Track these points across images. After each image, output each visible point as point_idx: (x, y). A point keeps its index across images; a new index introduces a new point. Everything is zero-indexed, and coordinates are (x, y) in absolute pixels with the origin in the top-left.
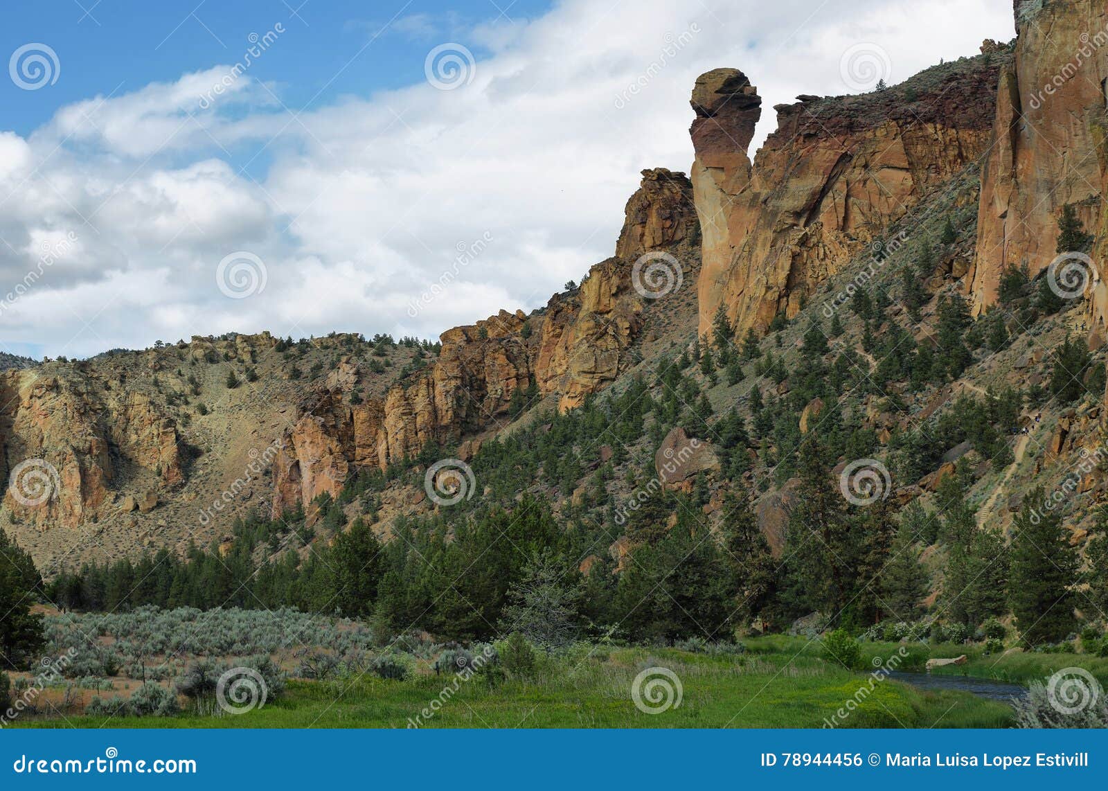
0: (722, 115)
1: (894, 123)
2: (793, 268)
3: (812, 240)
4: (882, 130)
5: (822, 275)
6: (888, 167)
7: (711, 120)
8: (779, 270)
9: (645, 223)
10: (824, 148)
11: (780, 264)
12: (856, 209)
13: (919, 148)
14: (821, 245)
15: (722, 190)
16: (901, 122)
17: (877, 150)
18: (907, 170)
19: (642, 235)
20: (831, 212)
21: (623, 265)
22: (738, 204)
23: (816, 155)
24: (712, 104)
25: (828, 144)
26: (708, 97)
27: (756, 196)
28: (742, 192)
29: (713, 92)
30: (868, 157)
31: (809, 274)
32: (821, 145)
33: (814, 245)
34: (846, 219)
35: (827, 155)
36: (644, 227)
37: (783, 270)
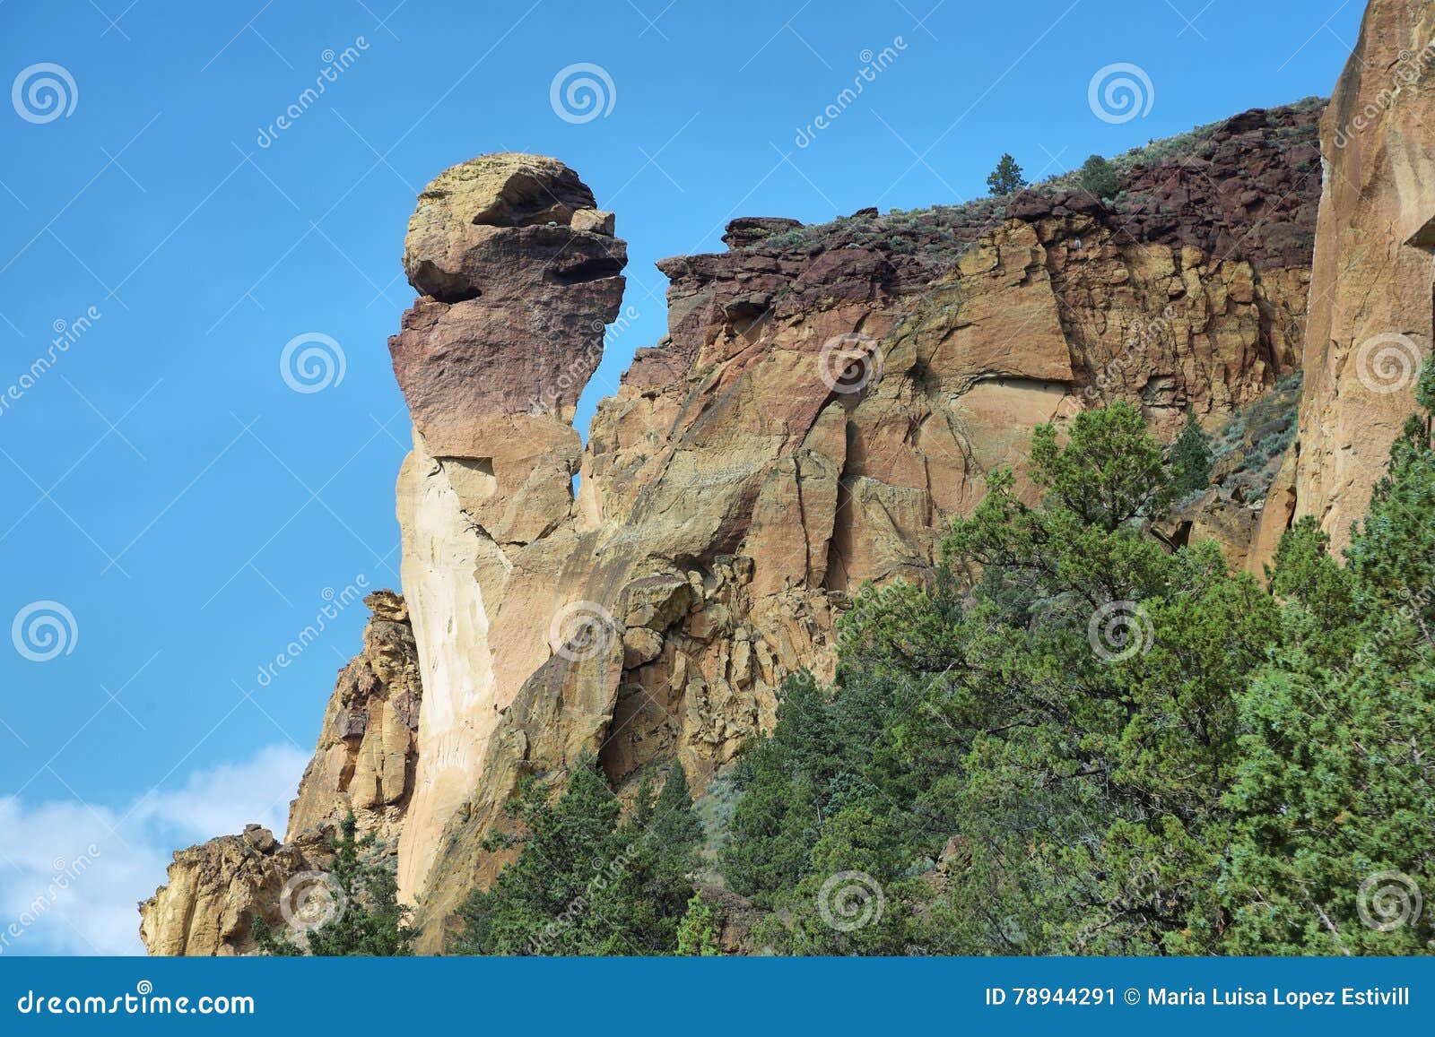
0: (495, 292)
1: (1026, 230)
2: (624, 702)
3: (712, 615)
4: (983, 253)
5: (738, 734)
6: (1002, 380)
7: (460, 310)
8: (574, 711)
9: (359, 737)
10: (797, 346)
11: (580, 686)
12: (876, 515)
13: (1115, 319)
14: (740, 634)
15: (482, 531)
16: (1050, 228)
17: (961, 318)
18: (1067, 387)
19: (348, 773)
20: (785, 522)
21: (269, 851)
22: (527, 571)
23: (766, 371)
24: (466, 258)
25: (806, 333)
26: (454, 236)
27: (587, 542)
28: (544, 534)
29: (469, 219)
30: (930, 346)
31: (690, 728)
32: (782, 337)
33: (715, 633)
34: (838, 548)
35: (801, 369)
36: (354, 750)
37: (590, 709)
